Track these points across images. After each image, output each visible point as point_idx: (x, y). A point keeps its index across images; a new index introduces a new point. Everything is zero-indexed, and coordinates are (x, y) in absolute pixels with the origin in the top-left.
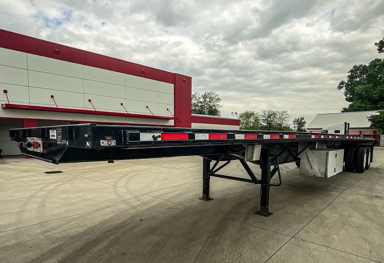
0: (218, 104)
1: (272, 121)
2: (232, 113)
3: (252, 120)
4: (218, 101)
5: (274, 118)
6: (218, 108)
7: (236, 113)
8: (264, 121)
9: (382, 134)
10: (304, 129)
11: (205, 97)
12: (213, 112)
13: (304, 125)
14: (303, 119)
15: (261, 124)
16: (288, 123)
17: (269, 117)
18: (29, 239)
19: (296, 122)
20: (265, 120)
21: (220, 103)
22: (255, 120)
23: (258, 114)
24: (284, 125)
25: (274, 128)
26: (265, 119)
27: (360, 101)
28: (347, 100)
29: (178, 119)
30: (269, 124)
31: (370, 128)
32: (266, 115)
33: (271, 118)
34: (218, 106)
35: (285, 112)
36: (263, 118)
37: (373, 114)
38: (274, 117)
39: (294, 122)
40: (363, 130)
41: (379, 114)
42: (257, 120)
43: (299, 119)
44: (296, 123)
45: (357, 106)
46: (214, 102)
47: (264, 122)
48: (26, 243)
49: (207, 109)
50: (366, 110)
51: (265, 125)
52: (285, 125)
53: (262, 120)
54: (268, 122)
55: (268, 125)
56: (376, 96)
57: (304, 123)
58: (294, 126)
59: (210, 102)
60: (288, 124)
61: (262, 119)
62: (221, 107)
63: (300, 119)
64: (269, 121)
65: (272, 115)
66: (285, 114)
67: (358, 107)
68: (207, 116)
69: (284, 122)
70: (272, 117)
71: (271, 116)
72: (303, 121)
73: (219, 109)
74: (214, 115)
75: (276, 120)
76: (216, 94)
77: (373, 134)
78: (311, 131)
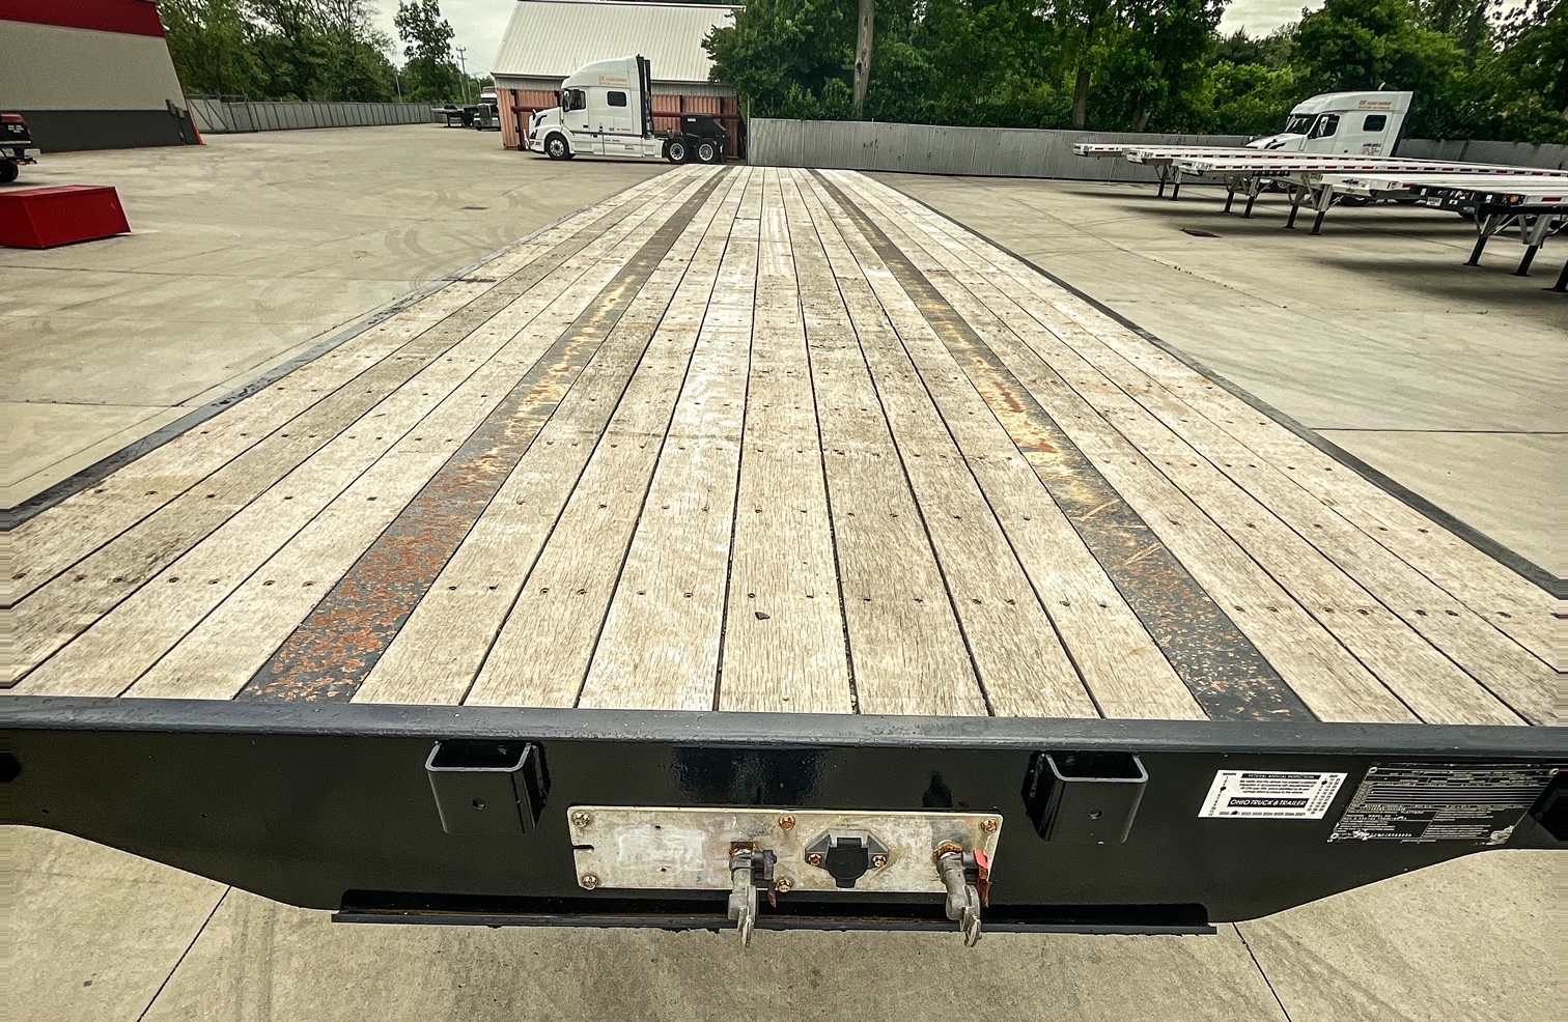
13: (448, 46)
14: (437, 11)
19: (407, 23)
24: (362, 37)
30: (293, 26)
31: (710, 85)
39: (400, 25)
40: (690, 93)
51: (270, 29)
52: (367, 39)
55: (288, 36)
58: (406, 45)
60: (378, 36)
63: (421, 7)
69: (358, 20)
77: (719, 112)
78: (514, 86)
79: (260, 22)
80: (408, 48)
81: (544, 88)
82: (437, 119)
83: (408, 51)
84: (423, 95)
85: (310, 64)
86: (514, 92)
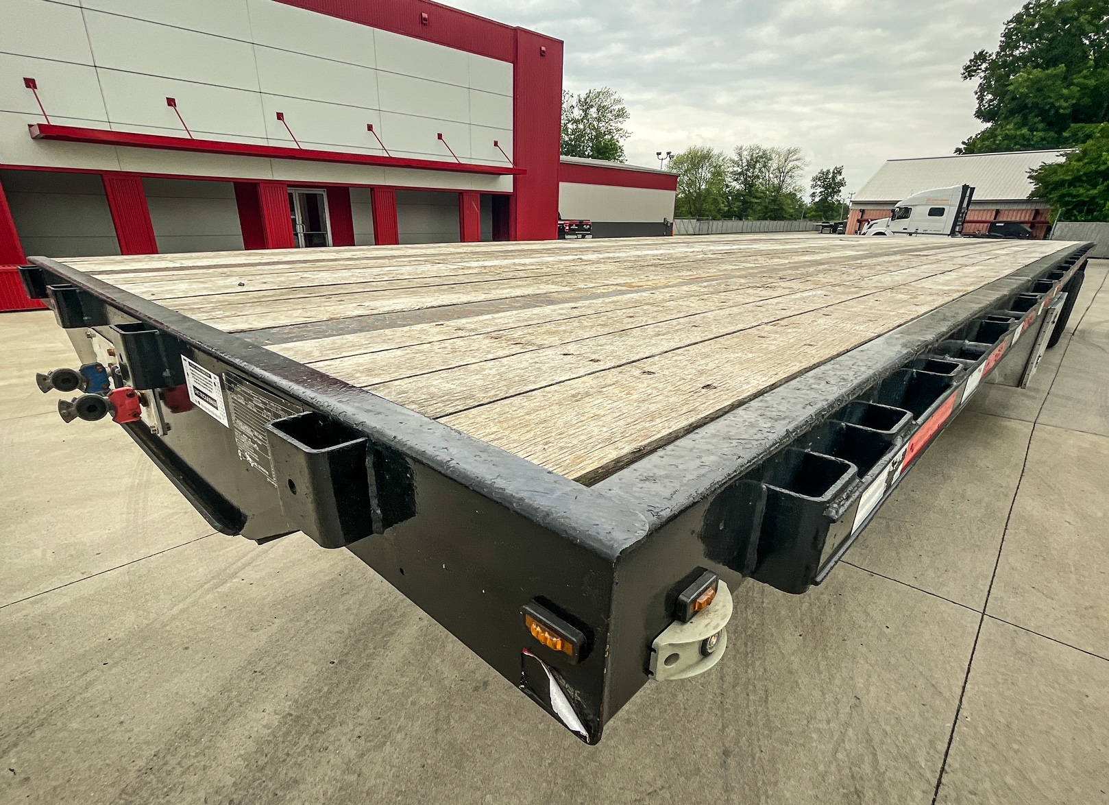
0: (620, 126)
1: (758, 177)
2: (659, 154)
3: (705, 173)
4: (621, 119)
5: (763, 169)
6: (620, 139)
7: (668, 153)
8: (737, 176)
9: (1059, 220)
10: (837, 201)
11: (586, 105)
12: (607, 149)
13: (840, 191)
14: (840, 174)
15: (727, 186)
16: (799, 183)
17: (751, 164)
18: (175, 610)
19: (819, 180)
20: (740, 174)
21: (626, 125)
22: (713, 174)
23: (722, 158)
24: (786, 189)
25: (759, 198)
26: (740, 170)
27: (1018, 118)
28: (980, 114)
29: (524, 172)
30: (750, 186)
31: (1028, 201)
32: (744, 161)
33: (754, 168)
34: (620, 132)
35: (795, 151)
36: (735, 169)
37: (1049, 162)
38: (764, 167)
39: (814, 181)
40: (1007, 207)
41: (1063, 160)
42: (718, 174)
43: (828, 171)
44: (819, 183)
45: (1006, 135)
46: (611, 120)
47: (735, 180)
48: (168, 628)
49: (591, 139)
50: (1027, 145)
51: (738, 187)
52: (790, 189)
53: (731, 173)
54: (746, 179)
55: (745, 189)
56: (1064, 106)
57: (842, 184)
58: (813, 191)
59: (599, 120)
60: (797, 188)
61: (731, 170)
62: (627, 135)
63: (831, 171)
64: (749, 177)
65: (759, 159)
66: (794, 157)
67: (1006, 137)
68: (590, 161)
69: (788, 180)
70: (758, 165)
71: (756, 162)
72: (839, 178)
73: (621, 143)
74: (608, 159)
75: (767, 174)
76: (616, 96)
77: (1031, 219)
78: (863, 207)
79: (734, 184)
80: (814, 193)
81: (885, 208)
82: (816, 229)
83: (813, 195)
84: (813, 216)
85: (751, 202)
86: (863, 211)
